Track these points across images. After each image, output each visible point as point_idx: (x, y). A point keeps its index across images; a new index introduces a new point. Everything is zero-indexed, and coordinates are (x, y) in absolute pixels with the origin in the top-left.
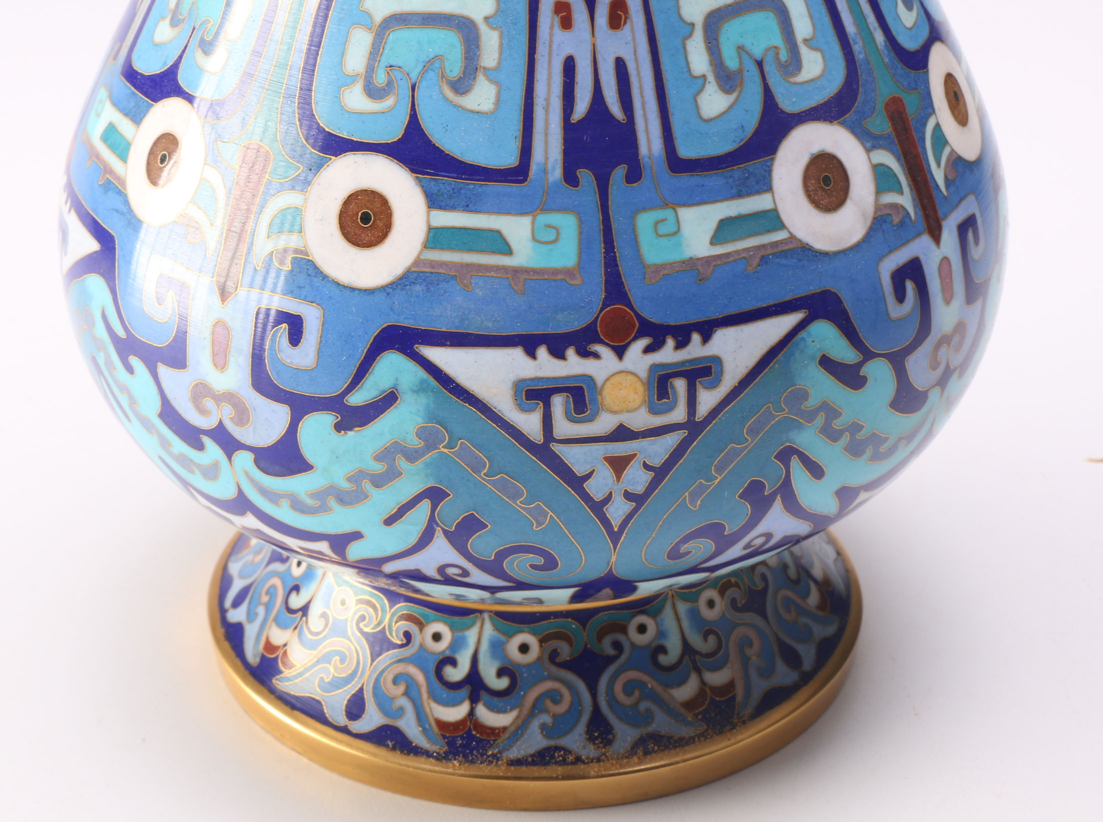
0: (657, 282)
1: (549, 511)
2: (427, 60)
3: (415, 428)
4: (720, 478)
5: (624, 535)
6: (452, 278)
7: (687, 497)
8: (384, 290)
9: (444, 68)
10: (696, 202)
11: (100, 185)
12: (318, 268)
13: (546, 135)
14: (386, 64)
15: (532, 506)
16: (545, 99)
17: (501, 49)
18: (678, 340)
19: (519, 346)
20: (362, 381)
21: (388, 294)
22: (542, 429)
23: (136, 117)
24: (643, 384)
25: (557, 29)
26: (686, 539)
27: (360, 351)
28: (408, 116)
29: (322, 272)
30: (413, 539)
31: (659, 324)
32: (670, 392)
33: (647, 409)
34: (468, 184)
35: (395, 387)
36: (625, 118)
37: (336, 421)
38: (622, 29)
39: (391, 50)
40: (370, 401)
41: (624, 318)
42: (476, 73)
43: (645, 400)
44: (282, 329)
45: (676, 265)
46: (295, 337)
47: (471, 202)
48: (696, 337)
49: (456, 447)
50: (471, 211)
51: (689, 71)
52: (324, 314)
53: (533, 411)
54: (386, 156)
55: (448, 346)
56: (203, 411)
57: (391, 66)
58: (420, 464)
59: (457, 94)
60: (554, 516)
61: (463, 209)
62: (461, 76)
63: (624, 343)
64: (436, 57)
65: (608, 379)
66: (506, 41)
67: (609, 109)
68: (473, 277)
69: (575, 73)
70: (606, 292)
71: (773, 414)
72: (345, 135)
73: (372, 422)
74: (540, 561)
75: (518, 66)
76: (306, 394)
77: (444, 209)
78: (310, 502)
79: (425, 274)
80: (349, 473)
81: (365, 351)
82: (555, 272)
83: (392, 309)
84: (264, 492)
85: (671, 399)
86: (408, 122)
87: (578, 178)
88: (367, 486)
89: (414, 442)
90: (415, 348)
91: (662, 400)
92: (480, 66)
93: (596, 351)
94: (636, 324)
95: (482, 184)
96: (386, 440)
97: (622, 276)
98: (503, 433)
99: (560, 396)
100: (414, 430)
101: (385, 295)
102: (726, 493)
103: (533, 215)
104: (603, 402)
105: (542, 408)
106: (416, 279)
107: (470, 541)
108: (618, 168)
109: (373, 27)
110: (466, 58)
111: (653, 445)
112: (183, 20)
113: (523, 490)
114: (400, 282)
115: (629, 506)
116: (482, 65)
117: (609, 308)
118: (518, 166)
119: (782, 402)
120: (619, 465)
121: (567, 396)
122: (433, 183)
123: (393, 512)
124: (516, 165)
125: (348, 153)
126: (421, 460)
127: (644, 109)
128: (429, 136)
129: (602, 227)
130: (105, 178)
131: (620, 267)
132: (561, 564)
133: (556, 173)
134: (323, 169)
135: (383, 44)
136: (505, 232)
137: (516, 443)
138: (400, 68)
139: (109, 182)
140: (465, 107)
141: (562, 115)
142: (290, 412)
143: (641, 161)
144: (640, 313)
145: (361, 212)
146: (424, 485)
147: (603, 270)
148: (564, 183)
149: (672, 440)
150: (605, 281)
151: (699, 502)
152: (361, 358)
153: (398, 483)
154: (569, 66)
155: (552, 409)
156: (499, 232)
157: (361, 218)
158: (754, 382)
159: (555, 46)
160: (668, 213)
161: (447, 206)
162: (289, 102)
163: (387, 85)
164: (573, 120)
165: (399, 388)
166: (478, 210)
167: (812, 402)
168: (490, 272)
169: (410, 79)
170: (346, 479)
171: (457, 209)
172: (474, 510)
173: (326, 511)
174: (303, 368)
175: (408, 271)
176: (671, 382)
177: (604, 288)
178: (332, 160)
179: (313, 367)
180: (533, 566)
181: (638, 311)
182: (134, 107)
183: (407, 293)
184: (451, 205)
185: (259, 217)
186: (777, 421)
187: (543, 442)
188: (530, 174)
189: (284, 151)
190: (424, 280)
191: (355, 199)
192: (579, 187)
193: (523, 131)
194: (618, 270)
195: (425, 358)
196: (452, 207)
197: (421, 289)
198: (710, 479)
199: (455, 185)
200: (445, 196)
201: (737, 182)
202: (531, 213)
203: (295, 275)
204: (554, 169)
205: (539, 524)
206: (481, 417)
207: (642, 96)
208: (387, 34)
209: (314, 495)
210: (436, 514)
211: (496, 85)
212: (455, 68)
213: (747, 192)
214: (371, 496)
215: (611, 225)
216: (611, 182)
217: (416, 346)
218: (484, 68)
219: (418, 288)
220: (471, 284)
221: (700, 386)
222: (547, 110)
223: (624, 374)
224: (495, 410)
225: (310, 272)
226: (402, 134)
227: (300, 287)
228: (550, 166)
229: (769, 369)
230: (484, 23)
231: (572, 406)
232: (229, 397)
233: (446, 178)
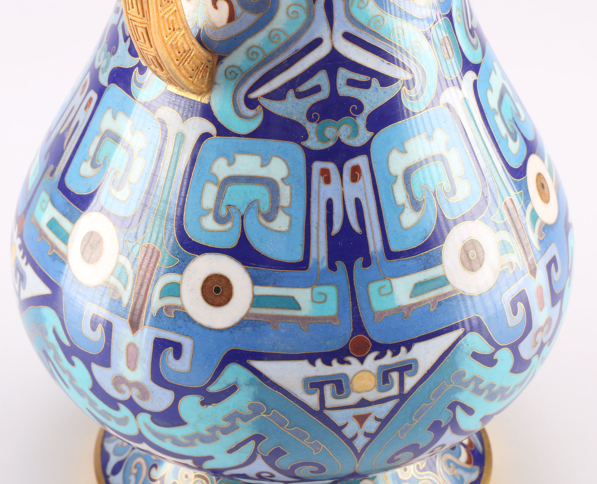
0: (381, 321)
1: (322, 445)
2: (250, 202)
3: (247, 404)
4: (417, 422)
5: (364, 454)
6: (267, 323)
7: (399, 433)
8: (229, 330)
9: (259, 207)
10: (401, 275)
11: (49, 255)
12: (190, 317)
13: (318, 243)
14: (226, 204)
15: (312, 442)
16: (317, 223)
17: (291, 196)
18: (394, 351)
19: (306, 360)
20: (217, 379)
21: (231, 332)
22: (319, 403)
23: (73, 219)
24: (375, 376)
25: (322, 184)
26: (397, 453)
27: (216, 363)
28: (240, 234)
29: (192, 319)
30: (244, 460)
31: (383, 344)
32: (389, 380)
33: (377, 390)
34: (275, 271)
35: (236, 382)
36: (361, 231)
37: (201, 400)
38: (358, 182)
39: (229, 196)
40: (222, 390)
41: (363, 341)
42: (277, 209)
43: (376, 385)
44: (170, 350)
45: (391, 311)
46: (178, 354)
47: (277, 281)
48: (403, 349)
49: (270, 414)
50: (277, 286)
51: (395, 202)
52: (194, 343)
53: (314, 394)
54: (228, 256)
55: (266, 360)
56: (120, 391)
57: (229, 205)
58: (249, 422)
59: (267, 221)
60: (325, 447)
61: (272, 285)
62: (269, 211)
63: (364, 355)
64: (255, 200)
65: (355, 375)
66: (294, 191)
67: (352, 227)
68: (279, 322)
69: (333, 208)
70: (353, 328)
71: (446, 386)
72: (203, 243)
73: (223, 401)
74: (316, 469)
75: (301, 205)
76: (184, 386)
77: (262, 285)
78: (183, 440)
79: (252, 321)
80: (208, 427)
81: (219, 363)
82: (325, 318)
83: (233, 340)
84: (155, 434)
85: (390, 384)
86: (240, 237)
87: (336, 266)
88: (219, 433)
89: (247, 411)
90: (247, 361)
91: (385, 384)
92: (280, 206)
93: (349, 360)
94: (370, 345)
95: (283, 271)
96: (230, 410)
97: (362, 319)
98: (297, 406)
99: (329, 385)
100: (247, 405)
101: (230, 333)
102: (420, 429)
103: (312, 288)
104: (353, 387)
105: (319, 392)
106: (247, 324)
107: (277, 461)
108: (358, 259)
109: (218, 183)
110: (272, 202)
111: (380, 408)
112: (100, 165)
113: (308, 435)
114: (238, 326)
115: (366, 440)
116: (281, 205)
117: (355, 337)
118: (302, 261)
119: (451, 379)
120: (361, 419)
121: (333, 385)
122: (255, 271)
123: (233, 447)
124: (302, 260)
125: (206, 254)
126: (250, 421)
127: (371, 225)
128: (252, 245)
129: (350, 293)
130: (53, 252)
131: (360, 314)
132: (327, 470)
133: (324, 264)
134: (191, 262)
135: (224, 193)
136: (297, 298)
137: (304, 411)
138: (234, 206)
139: (56, 255)
140: (272, 229)
141: (327, 231)
142: (174, 394)
143: (370, 255)
144: (372, 338)
145: (215, 287)
146: (252, 433)
147: (351, 316)
148: (328, 269)
149: (391, 405)
150: (353, 322)
151: (405, 435)
152: (216, 367)
153: (236, 432)
154: (330, 204)
155: (324, 392)
156: (293, 298)
157: (214, 290)
158: (436, 370)
159: (321, 194)
160: (386, 282)
161: (263, 283)
162: (170, 223)
163: (227, 216)
164: (332, 234)
165: (238, 383)
166: (281, 286)
167: (468, 377)
168: (289, 319)
169: (240, 213)
170: (206, 430)
171: (269, 285)
172: (280, 446)
173: (193, 446)
174: (183, 372)
175: (242, 319)
176: (390, 375)
177: (352, 326)
178: (196, 257)
179: (188, 371)
180: (311, 472)
181: (371, 337)
182: (70, 212)
183: (242, 332)
184: (266, 283)
185: (154, 287)
186: (448, 389)
187: (320, 409)
188: (309, 265)
189: (168, 250)
190: (252, 324)
191: (211, 279)
192: (337, 271)
193: (305, 241)
194: (360, 315)
195: (253, 367)
196: (266, 284)
197: (250, 329)
198: (412, 422)
199: (268, 272)
200: (262, 278)
201: (424, 262)
202: (311, 286)
203: (177, 320)
204: (323, 262)
205: (316, 451)
206: (285, 398)
207: (370, 219)
208: (226, 187)
209: (186, 437)
210: (258, 448)
211: (289, 216)
212: (265, 207)
213: (429, 267)
214: (221, 439)
215: (355, 291)
216: (354, 268)
217: (248, 360)
218: (282, 207)
219: (248, 329)
220: (278, 327)
221: (406, 375)
222: (318, 229)
223: (364, 372)
224: (292, 394)
225: (185, 319)
226: (237, 243)
227: (180, 327)
228: (320, 260)
229: (443, 363)
230: (282, 182)
231: (336, 390)
232: (137, 385)
233: (262, 268)
